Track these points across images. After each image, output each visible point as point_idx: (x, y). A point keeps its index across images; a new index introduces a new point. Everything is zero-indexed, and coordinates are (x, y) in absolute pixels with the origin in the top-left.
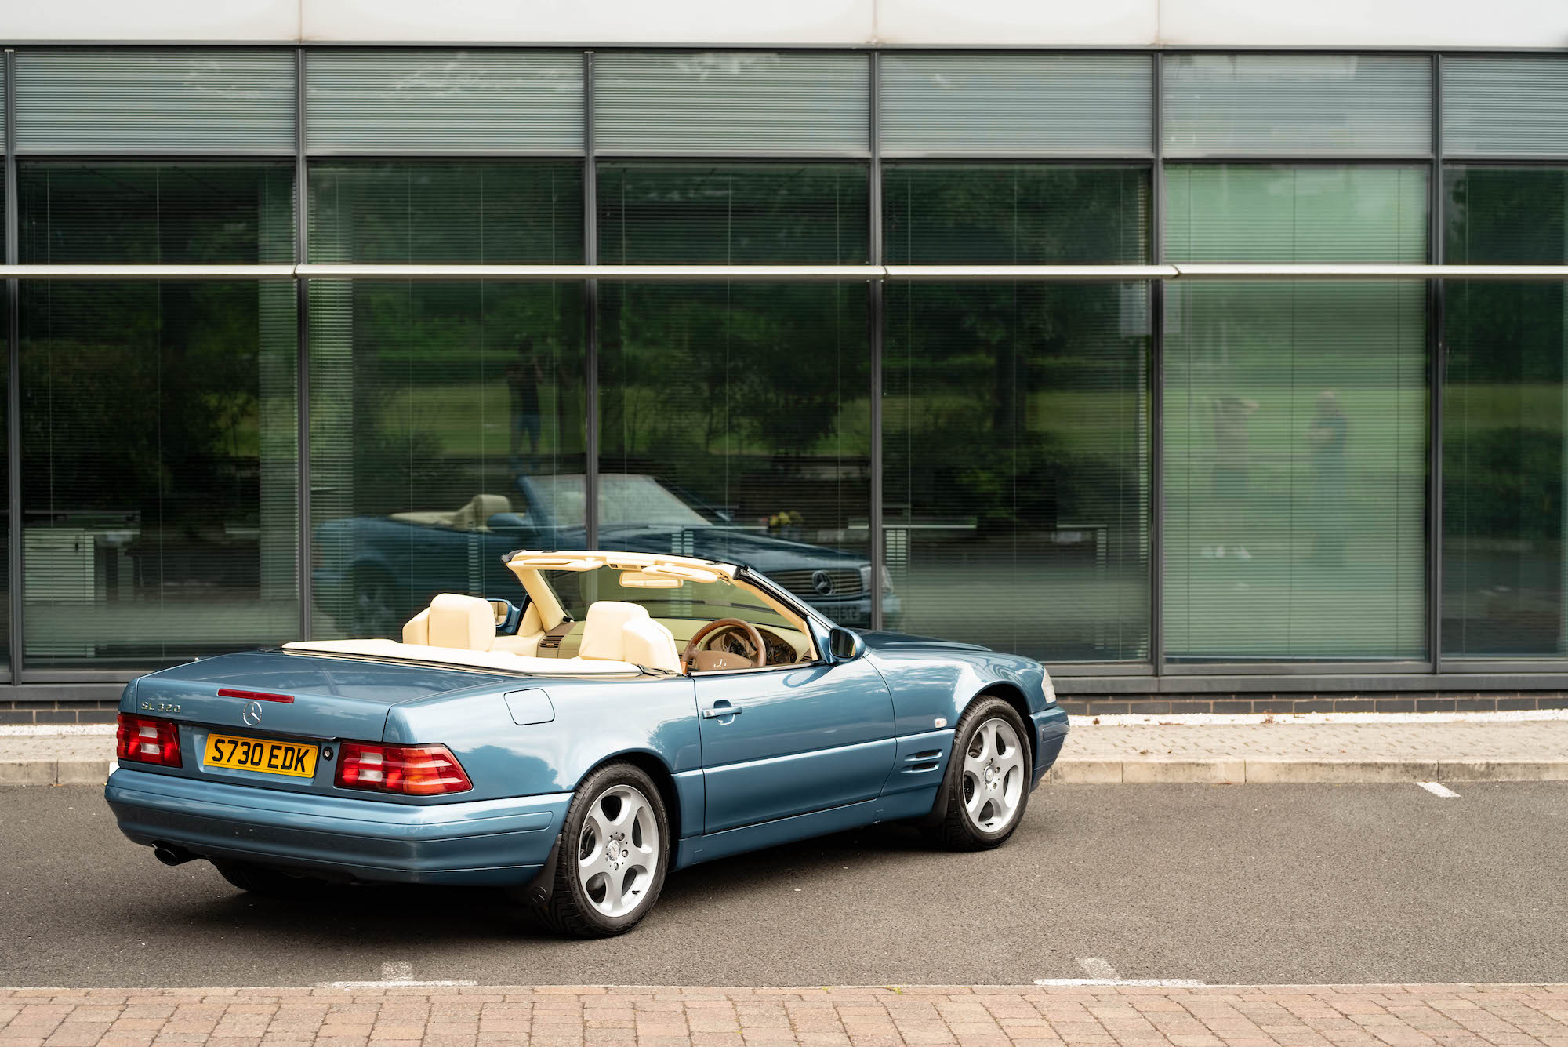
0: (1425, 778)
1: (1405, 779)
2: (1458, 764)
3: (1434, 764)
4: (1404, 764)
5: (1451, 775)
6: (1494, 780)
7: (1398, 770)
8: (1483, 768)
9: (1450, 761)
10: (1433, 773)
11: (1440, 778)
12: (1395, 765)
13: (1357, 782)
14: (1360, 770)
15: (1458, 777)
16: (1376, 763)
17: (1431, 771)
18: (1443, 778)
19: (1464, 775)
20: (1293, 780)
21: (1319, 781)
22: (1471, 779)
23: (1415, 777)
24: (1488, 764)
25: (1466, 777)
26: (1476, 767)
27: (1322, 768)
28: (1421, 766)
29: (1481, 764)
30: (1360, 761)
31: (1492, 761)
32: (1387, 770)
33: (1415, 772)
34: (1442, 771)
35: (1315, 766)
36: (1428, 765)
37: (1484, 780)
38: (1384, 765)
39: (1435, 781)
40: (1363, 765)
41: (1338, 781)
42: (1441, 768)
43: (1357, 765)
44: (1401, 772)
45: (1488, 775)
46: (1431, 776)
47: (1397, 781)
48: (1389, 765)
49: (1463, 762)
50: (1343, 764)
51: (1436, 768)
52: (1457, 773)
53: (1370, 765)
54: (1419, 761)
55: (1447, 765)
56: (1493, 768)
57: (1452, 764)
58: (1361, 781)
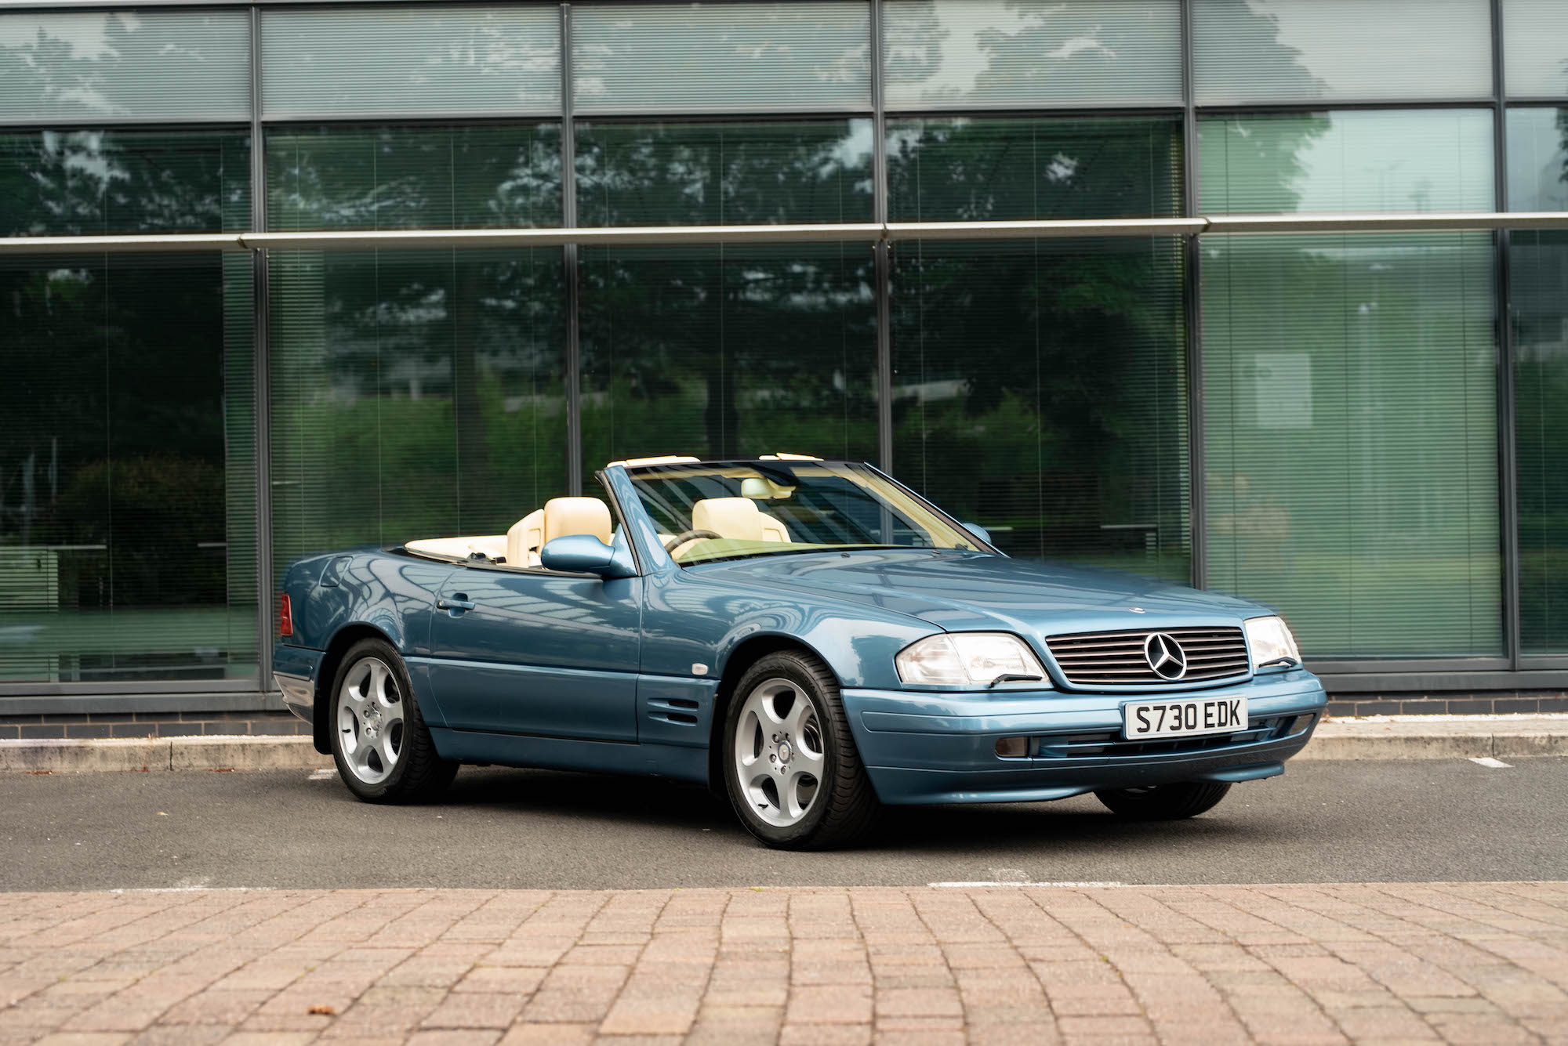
0: (1478, 753)
1: (1455, 754)
2: (1515, 737)
3: (1489, 738)
4: (1454, 739)
5: (1507, 750)
6: (1558, 754)
7: (1447, 745)
8: (1544, 742)
9: (1506, 735)
10: (1488, 748)
11: (1496, 753)
12: (1444, 739)
13: (1400, 758)
14: (1404, 746)
15: (1516, 752)
16: (1422, 738)
17: (1486, 745)
18: (1499, 754)
19: (1522, 750)
20: (1328, 757)
21: (1357, 757)
22: (1531, 753)
23: (1467, 752)
24: (1550, 738)
25: (1526, 752)
26: (1537, 742)
27: (1361, 743)
28: (1474, 740)
29: (1543, 737)
30: (1403, 735)
31: (1554, 734)
32: (1435, 744)
33: (1468, 747)
34: (1498, 746)
35: (1353, 741)
36: (1481, 739)
37: (1546, 755)
38: (1432, 740)
39: (1489, 756)
40: (1407, 740)
41: (1379, 758)
42: (1496, 741)
43: (1400, 739)
44: (1451, 747)
45: (1551, 749)
46: (1485, 750)
47: (1446, 757)
48: (1436, 739)
49: (1522, 735)
50: (1385, 739)
51: (1490, 742)
52: (1514, 747)
53: (1415, 739)
54: (1470, 735)
55: (1503, 739)
56: (1556, 742)
57: (1508, 738)
58: (1405, 757)
